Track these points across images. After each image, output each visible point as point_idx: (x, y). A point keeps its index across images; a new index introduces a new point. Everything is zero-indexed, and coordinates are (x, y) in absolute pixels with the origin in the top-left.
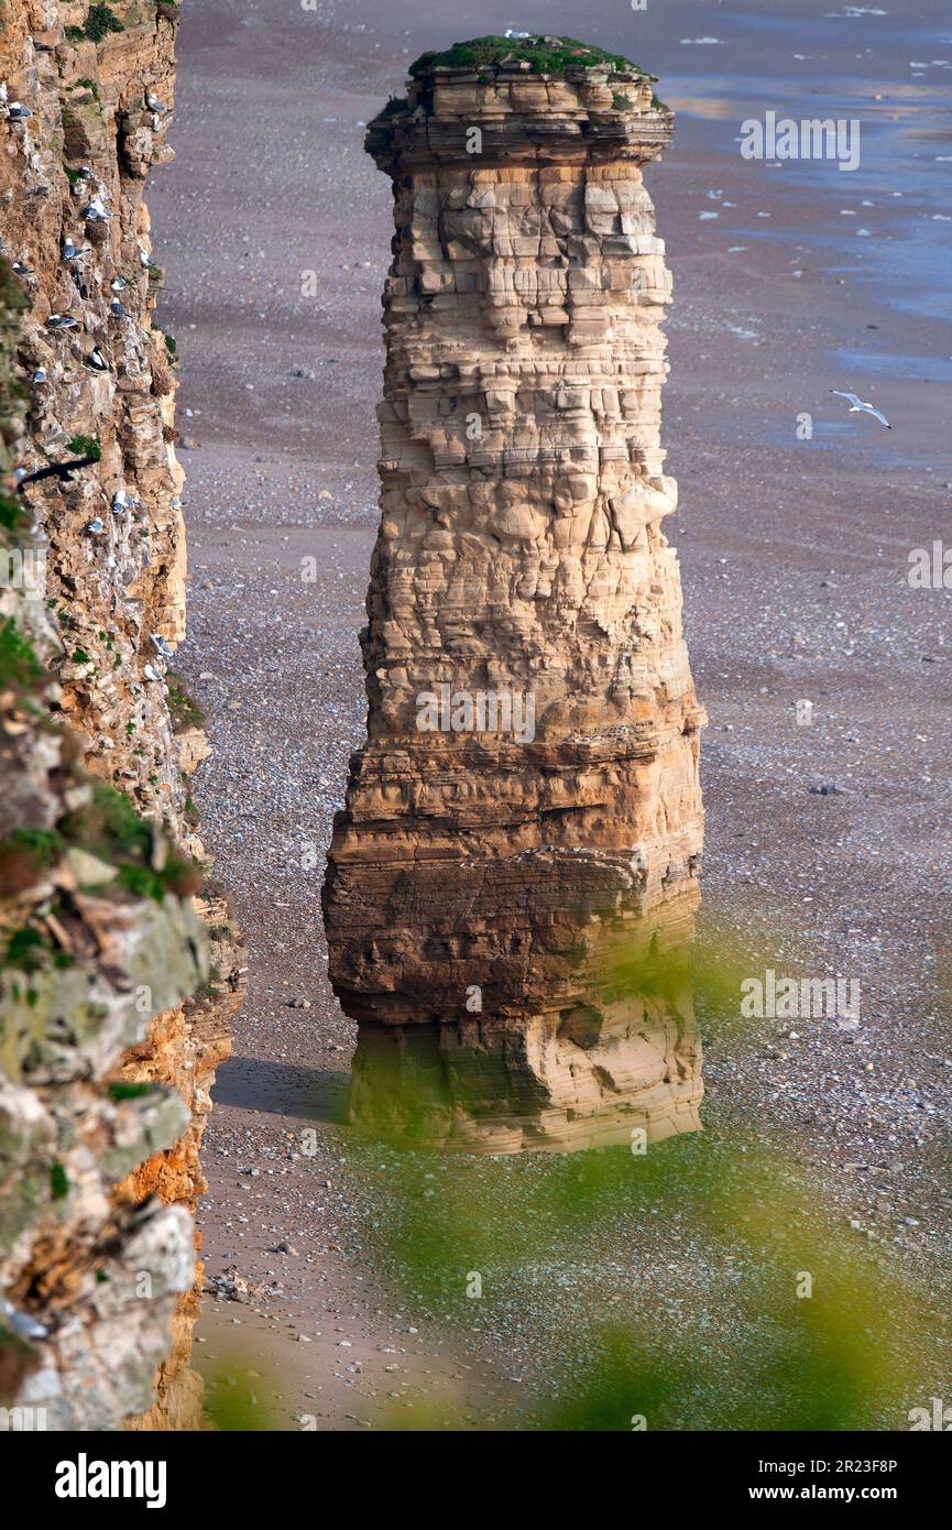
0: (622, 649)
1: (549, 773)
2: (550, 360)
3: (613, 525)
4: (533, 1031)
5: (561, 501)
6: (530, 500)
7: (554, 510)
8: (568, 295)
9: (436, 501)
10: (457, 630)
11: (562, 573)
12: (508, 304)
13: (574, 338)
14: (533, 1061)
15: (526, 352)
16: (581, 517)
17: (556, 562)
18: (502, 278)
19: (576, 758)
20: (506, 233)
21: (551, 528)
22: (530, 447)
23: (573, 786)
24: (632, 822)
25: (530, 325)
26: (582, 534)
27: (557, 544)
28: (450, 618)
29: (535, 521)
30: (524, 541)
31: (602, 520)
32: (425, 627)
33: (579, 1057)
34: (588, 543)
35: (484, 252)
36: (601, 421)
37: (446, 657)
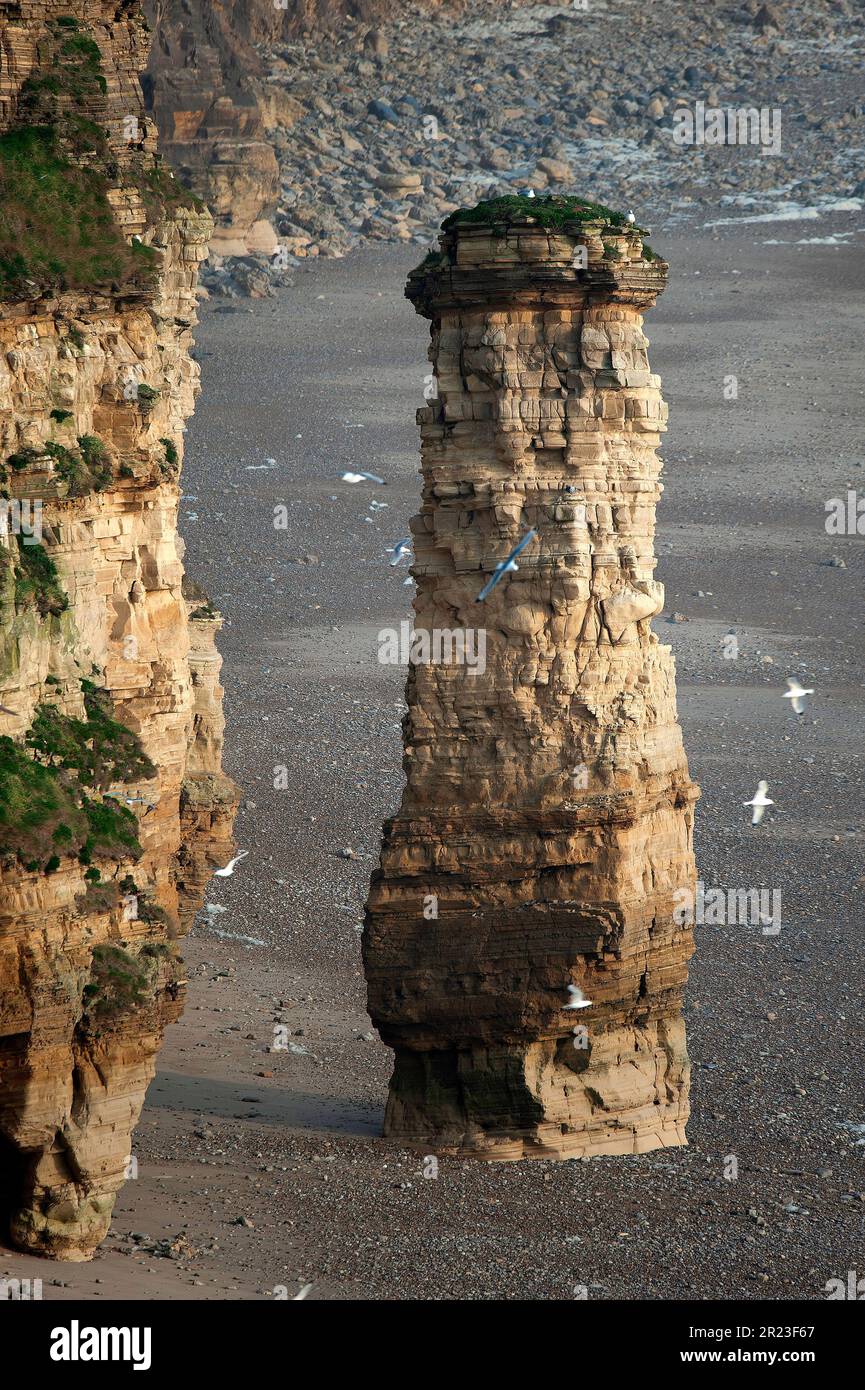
0: (608, 729)
1: (545, 836)
2: (553, 478)
3: (603, 623)
4: (531, 1057)
5: (557, 601)
6: (532, 600)
7: (552, 610)
8: (566, 421)
9: (456, 602)
10: (472, 713)
11: (557, 665)
12: (513, 430)
13: (572, 460)
14: (530, 1082)
15: (530, 470)
16: (576, 617)
17: (553, 654)
18: (510, 407)
19: (566, 823)
20: (514, 367)
21: (548, 625)
22: (532, 554)
23: (564, 848)
24: (614, 880)
25: (534, 448)
26: (576, 630)
27: (554, 639)
28: (465, 703)
29: (535, 621)
30: (526, 636)
31: (594, 619)
32: (444, 710)
33: (572, 1080)
34: (581, 638)
35: (496, 384)
36: (594, 532)
37: (463, 737)
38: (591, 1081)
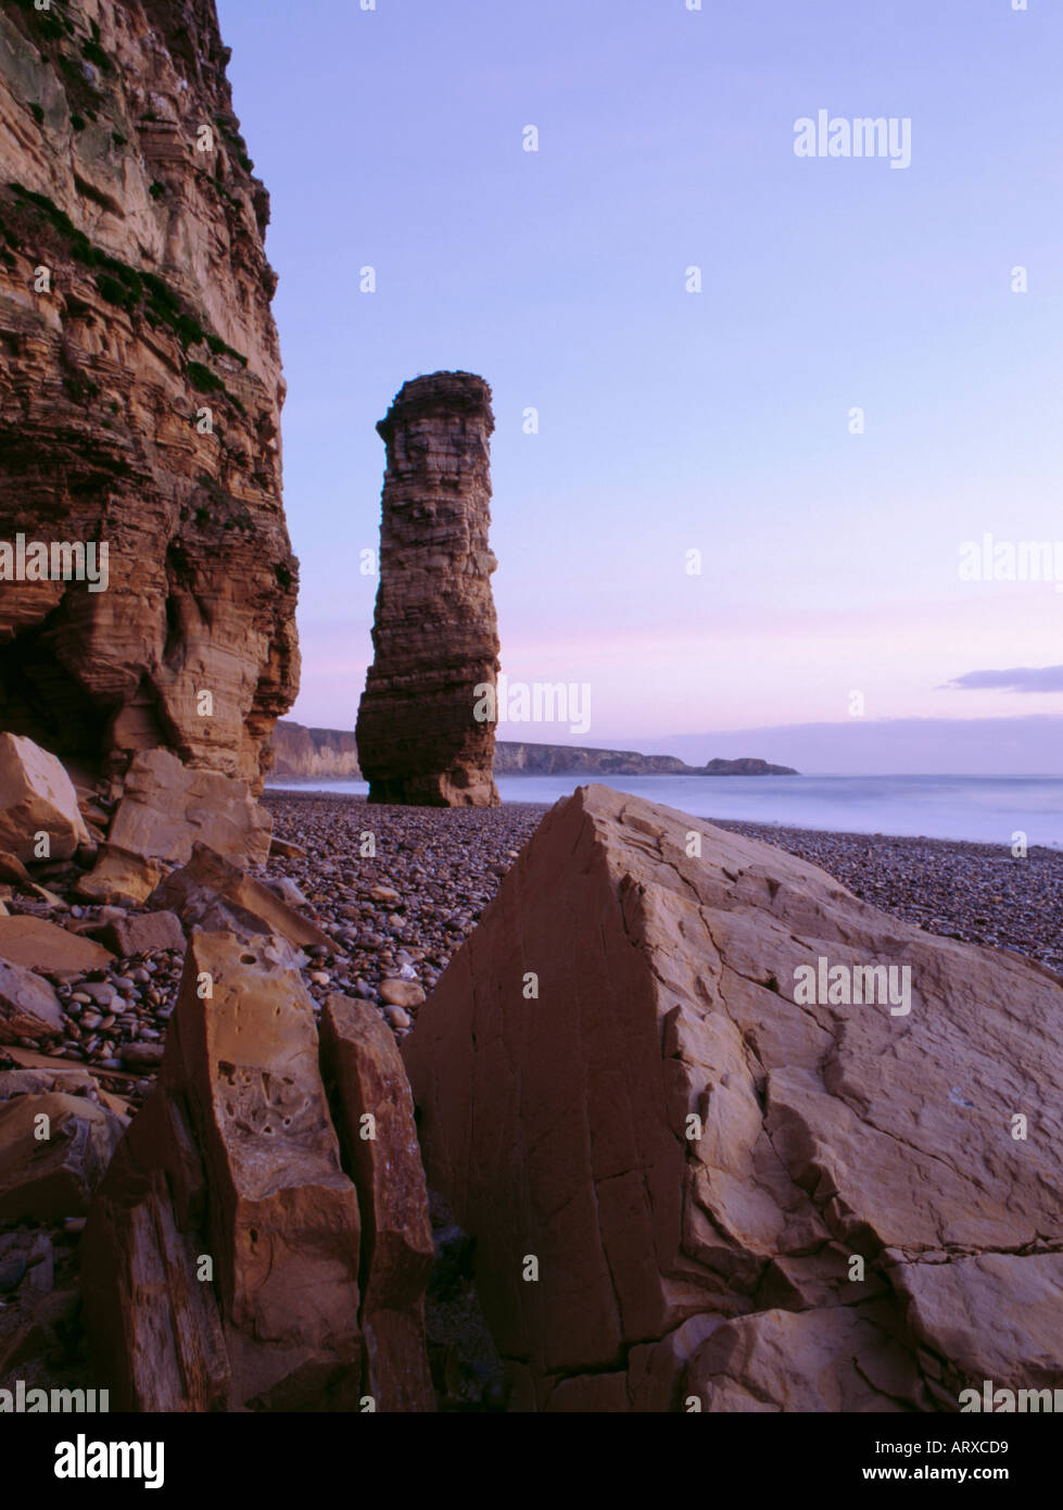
0: (479, 617)
1: (453, 668)
2: (451, 498)
3: (476, 566)
4: (442, 779)
5: (456, 552)
6: (443, 553)
7: (452, 557)
8: (458, 468)
9: (403, 559)
10: (411, 611)
11: (454, 584)
12: (434, 472)
13: (461, 488)
14: (443, 791)
15: (441, 493)
16: (463, 564)
17: (453, 579)
18: (433, 461)
19: (461, 661)
20: (433, 443)
21: (451, 565)
22: (441, 532)
23: (459, 673)
25: (442, 481)
26: (463, 568)
27: (454, 571)
28: (408, 604)
29: (445, 562)
30: (440, 569)
31: (471, 566)
32: (397, 610)
33: (459, 791)
34: (465, 573)
35: (424, 451)
36: (471, 525)
37: (406, 623)
38: (468, 791)
